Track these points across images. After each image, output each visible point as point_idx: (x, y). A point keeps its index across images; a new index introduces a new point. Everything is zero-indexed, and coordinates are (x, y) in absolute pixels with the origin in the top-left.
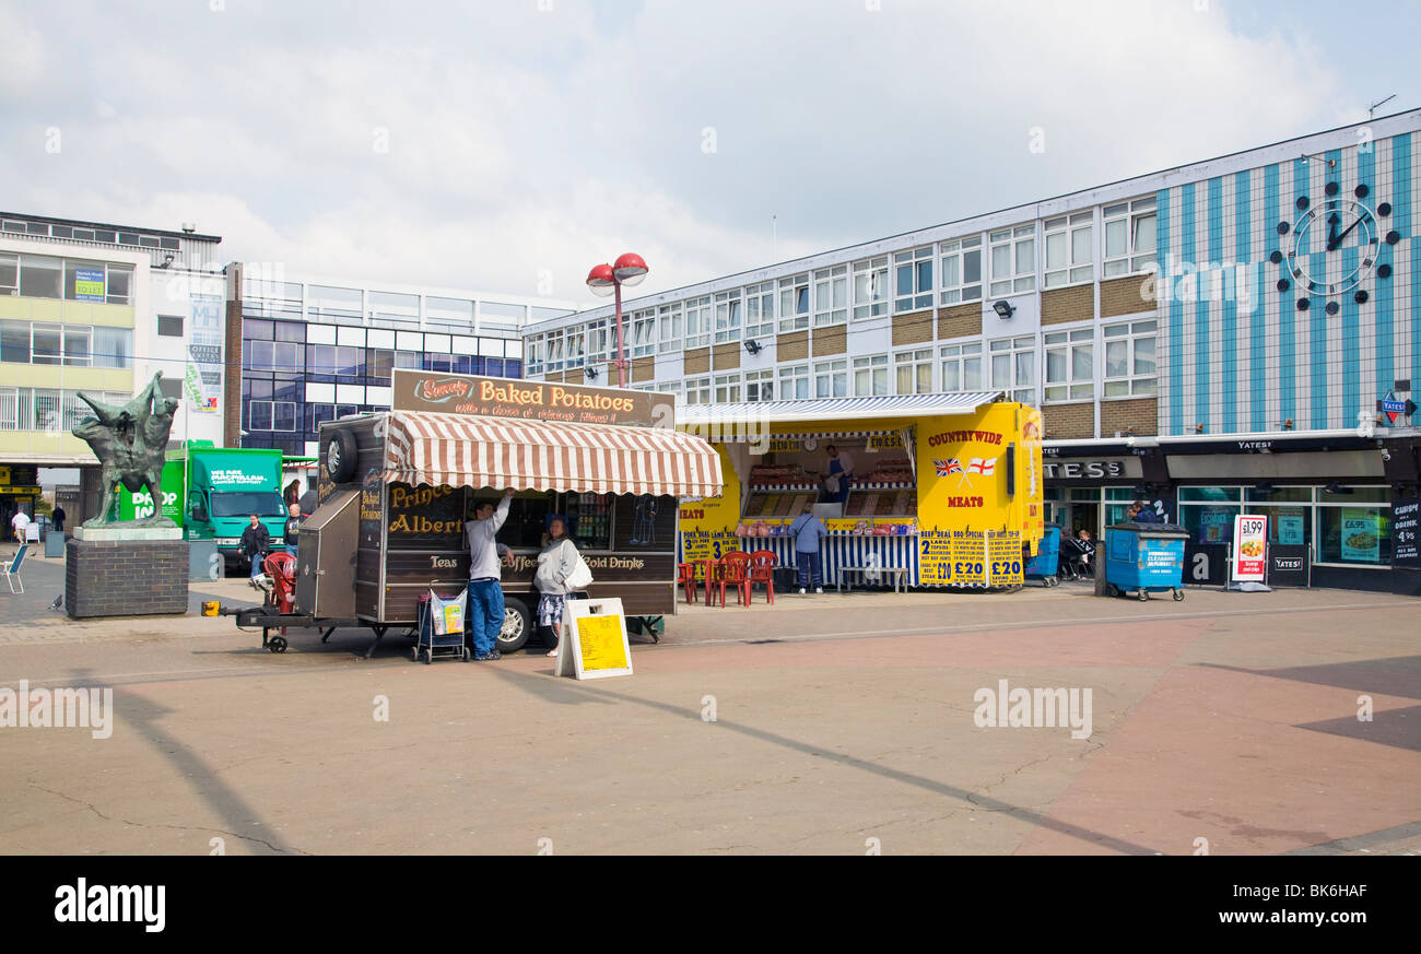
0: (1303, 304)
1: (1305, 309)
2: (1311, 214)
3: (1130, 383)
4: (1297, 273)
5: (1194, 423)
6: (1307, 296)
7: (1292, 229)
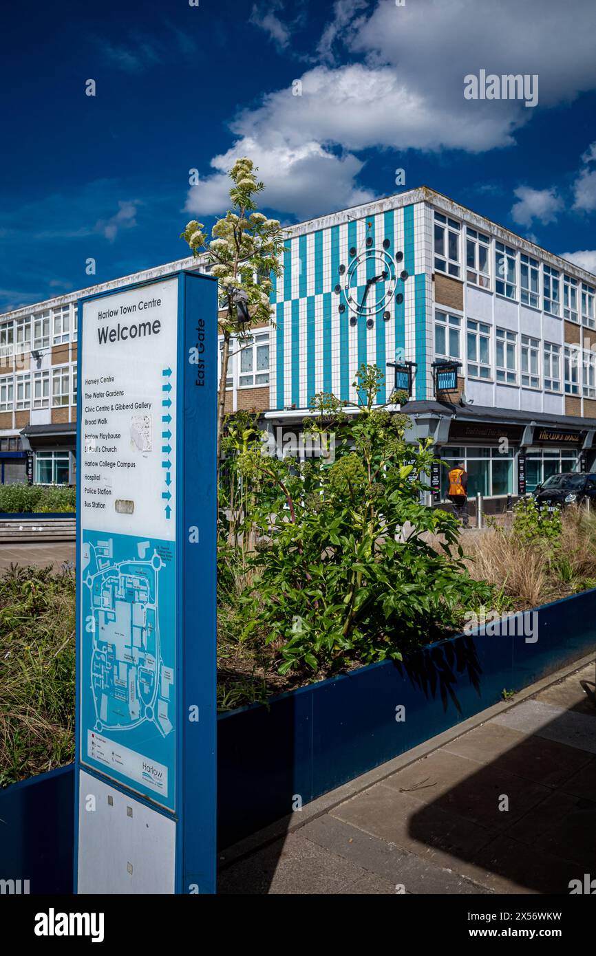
0: (353, 321)
1: (355, 325)
2: (357, 259)
3: (254, 377)
4: (350, 300)
5: (291, 403)
6: (356, 316)
7: (347, 269)
